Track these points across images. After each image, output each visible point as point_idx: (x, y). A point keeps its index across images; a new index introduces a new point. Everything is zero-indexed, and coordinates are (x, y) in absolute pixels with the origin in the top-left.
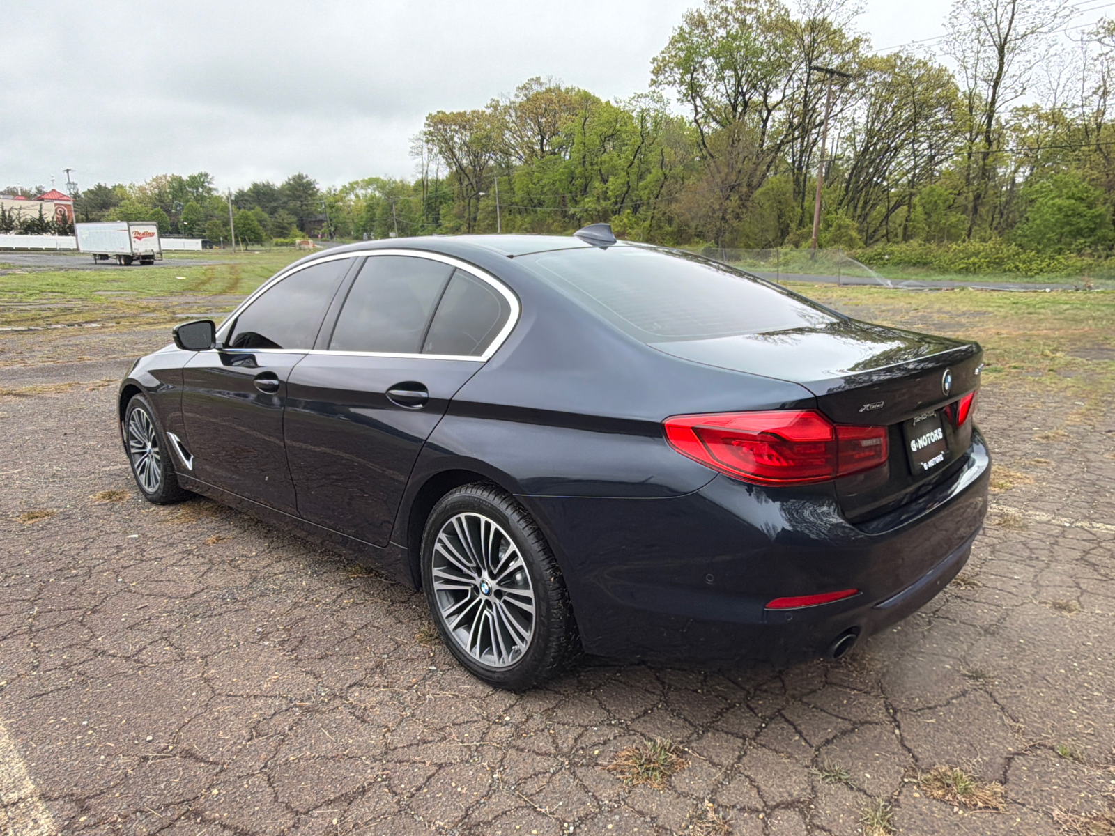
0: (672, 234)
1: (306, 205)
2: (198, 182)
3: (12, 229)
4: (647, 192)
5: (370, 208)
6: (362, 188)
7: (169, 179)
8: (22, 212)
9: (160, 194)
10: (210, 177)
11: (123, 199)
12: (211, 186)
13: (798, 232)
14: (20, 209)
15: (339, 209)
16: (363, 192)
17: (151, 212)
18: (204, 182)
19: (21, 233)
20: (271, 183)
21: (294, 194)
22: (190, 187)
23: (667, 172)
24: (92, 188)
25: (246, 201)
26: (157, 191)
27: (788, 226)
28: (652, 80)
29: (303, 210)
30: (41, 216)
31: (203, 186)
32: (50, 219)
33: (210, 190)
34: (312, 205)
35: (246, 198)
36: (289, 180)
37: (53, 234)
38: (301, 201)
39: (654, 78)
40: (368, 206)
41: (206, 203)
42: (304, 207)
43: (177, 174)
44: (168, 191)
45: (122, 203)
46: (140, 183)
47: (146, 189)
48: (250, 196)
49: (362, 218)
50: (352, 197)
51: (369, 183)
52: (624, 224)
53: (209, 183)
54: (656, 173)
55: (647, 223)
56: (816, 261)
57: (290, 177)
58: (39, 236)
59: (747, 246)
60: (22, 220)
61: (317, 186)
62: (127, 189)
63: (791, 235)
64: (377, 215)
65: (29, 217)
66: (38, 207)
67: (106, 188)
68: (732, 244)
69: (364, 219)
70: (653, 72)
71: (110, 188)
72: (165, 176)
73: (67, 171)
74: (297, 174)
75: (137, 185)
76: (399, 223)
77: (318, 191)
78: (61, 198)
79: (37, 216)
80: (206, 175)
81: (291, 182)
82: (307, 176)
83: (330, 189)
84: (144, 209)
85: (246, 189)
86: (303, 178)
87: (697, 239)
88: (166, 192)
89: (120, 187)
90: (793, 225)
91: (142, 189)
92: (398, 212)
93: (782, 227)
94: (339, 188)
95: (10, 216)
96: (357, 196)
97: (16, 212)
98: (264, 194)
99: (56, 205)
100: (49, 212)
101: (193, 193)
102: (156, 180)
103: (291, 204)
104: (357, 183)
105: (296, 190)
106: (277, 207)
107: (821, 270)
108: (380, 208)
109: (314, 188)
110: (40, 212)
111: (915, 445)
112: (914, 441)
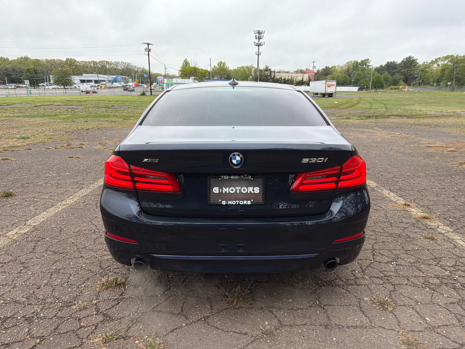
1: (410, 71)
2: (364, 63)
3: (293, 84)
5: (443, 70)
6: (442, 61)
7: (353, 62)
8: (297, 78)
9: (348, 69)
10: (369, 61)
11: (334, 71)
12: (369, 64)
14: (297, 77)
15: (427, 72)
16: (442, 63)
17: (343, 76)
18: (366, 63)
19: (295, 86)
20: (395, 61)
21: (405, 66)
22: (360, 65)
24: (324, 68)
25: (383, 70)
26: (347, 68)
29: (408, 73)
30: (303, 79)
31: (366, 65)
32: (305, 80)
33: (369, 66)
34: (413, 70)
35: (383, 68)
36: (404, 59)
37: (305, 86)
38: (408, 69)
40: (442, 69)
41: (366, 72)
42: (409, 72)
43: (356, 60)
44: (352, 67)
45: (333, 73)
46: (341, 65)
47: (343, 67)
48: (384, 68)
49: (438, 75)
50: (435, 65)
51: (446, 58)
53: (368, 63)
57: (405, 58)
58: (301, 87)
60: (297, 80)
61: (417, 61)
62: (337, 67)
64: (446, 74)
65: (299, 80)
66: (302, 76)
67: (329, 67)
69: (439, 76)
71: (330, 67)
72: (351, 61)
73: (314, 62)
74: (408, 56)
75: (340, 66)
76: (456, 77)
77: (418, 63)
78: (310, 72)
79: (301, 79)
80: (368, 60)
81: (405, 60)
82: (413, 57)
83: (424, 62)
84: (341, 75)
85: (383, 65)
86: (411, 58)
88: (351, 68)
89: (334, 67)
91: (342, 67)
92: (457, 72)
94: (429, 61)
95: (293, 80)
96: (438, 65)
97: (295, 78)
98: (391, 66)
99: (309, 75)
100: (306, 77)
101: (361, 68)
102: (348, 63)
103: (403, 70)
104: (440, 58)
105: (407, 64)
106: (395, 72)
108: (448, 70)
109: (416, 62)
110: (303, 78)
111: (218, 190)
112: (218, 188)
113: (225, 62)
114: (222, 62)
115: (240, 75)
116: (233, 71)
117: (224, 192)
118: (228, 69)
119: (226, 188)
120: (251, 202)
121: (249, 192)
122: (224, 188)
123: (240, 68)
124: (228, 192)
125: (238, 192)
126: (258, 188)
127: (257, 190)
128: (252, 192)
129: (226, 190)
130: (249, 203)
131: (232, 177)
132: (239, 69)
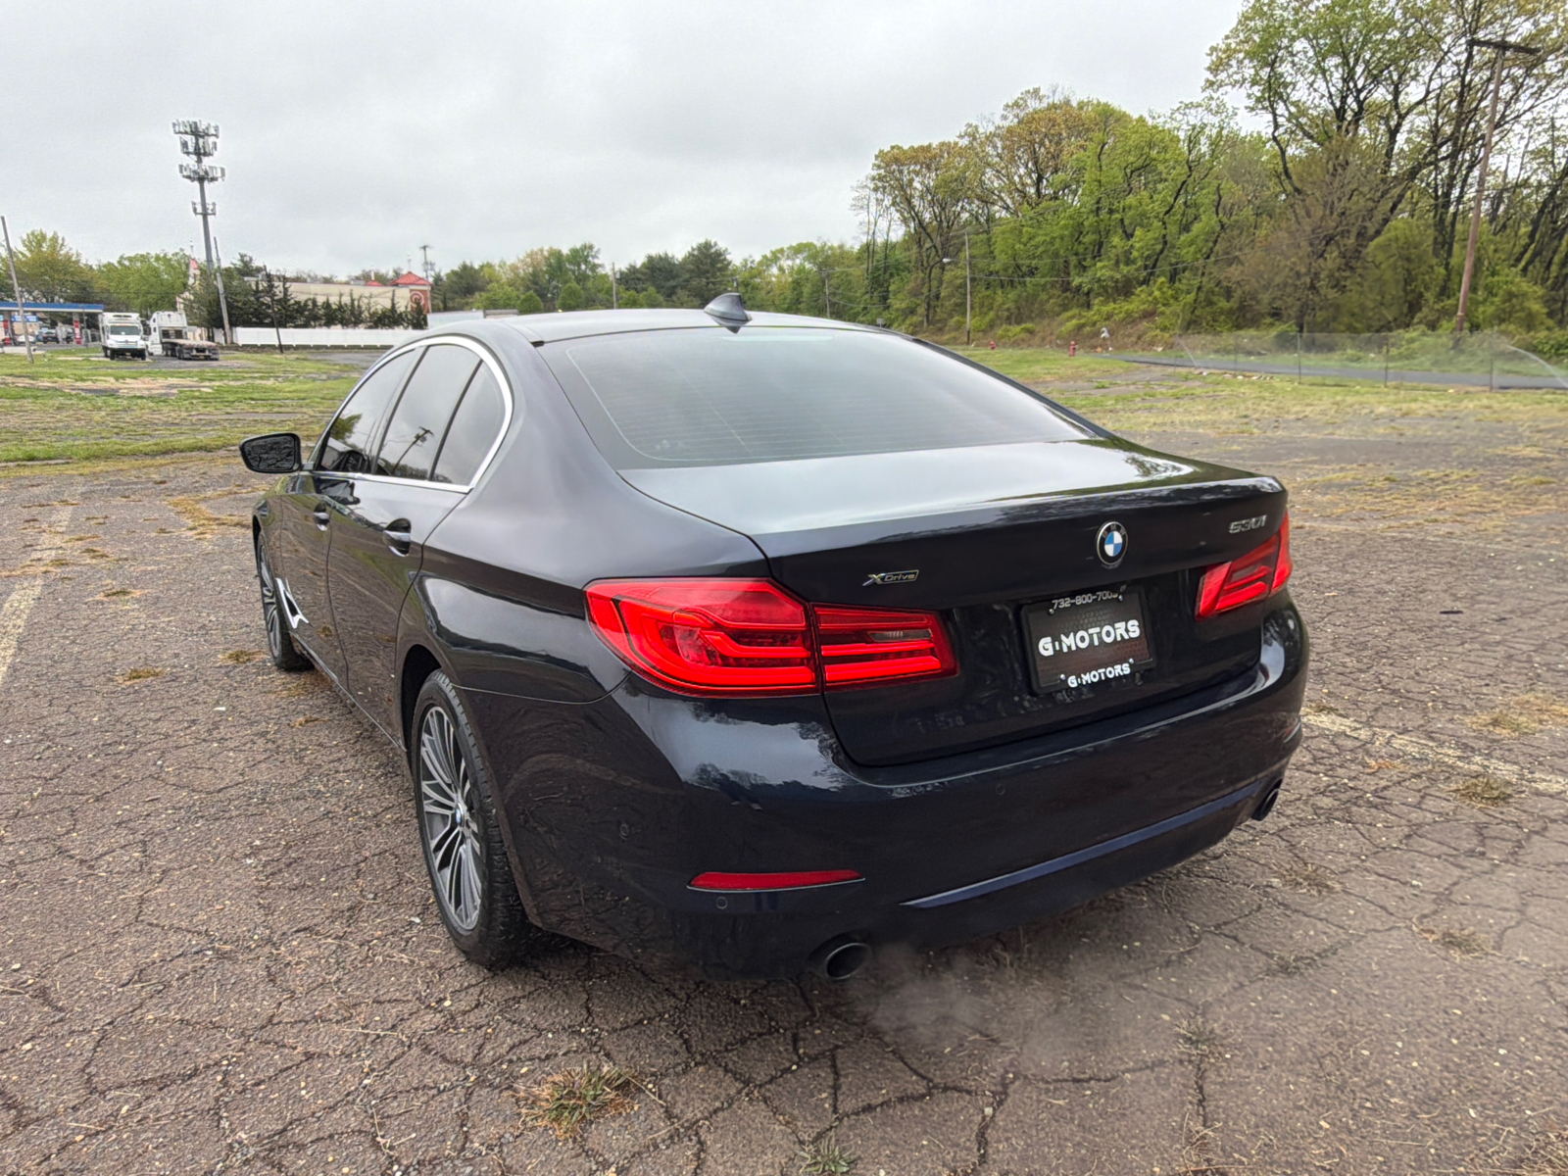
0: (1230, 312)
1: (713, 283)
2: (581, 255)
3: (362, 322)
4: (1192, 249)
5: (797, 284)
6: (788, 258)
7: (546, 254)
8: (372, 300)
9: (534, 274)
10: (595, 250)
11: (491, 281)
12: (596, 261)
13: (1437, 307)
14: (371, 297)
15: (755, 288)
16: (790, 263)
17: (522, 297)
18: (588, 256)
19: (370, 327)
20: (670, 255)
21: (698, 267)
22: (571, 263)
23: (1225, 220)
24: (456, 268)
25: (639, 279)
26: (531, 270)
27: (1421, 295)
28: (1207, 81)
29: (709, 290)
30: (393, 305)
31: (586, 262)
32: (402, 309)
33: (594, 267)
34: (721, 282)
35: (639, 276)
36: (693, 250)
37: (406, 328)
38: (707, 278)
39: (1211, 78)
40: (793, 282)
41: (589, 284)
42: (711, 286)
43: (556, 247)
44: (544, 269)
45: (489, 287)
46: (511, 260)
47: (517, 268)
48: (642, 273)
49: (785, 299)
50: (774, 270)
51: (798, 250)
52: (1155, 298)
53: (594, 257)
54: (1207, 221)
55: (1191, 297)
56: (1462, 352)
57: (695, 246)
58: (390, 331)
59: (1351, 329)
60: (372, 310)
61: (729, 257)
62: (497, 268)
63: (1425, 310)
64: (805, 294)
65: (379, 307)
66: (390, 294)
67: (472, 268)
68: (1325, 327)
69: (788, 301)
70: (1209, 69)
71: (476, 267)
72: (542, 251)
73: (425, 248)
74: (702, 241)
75: (508, 263)
76: (833, 304)
77: (729, 263)
78: (418, 281)
79: (388, 305)
80: (591, 247)
81: (696, 253)
82: (716, 244)
83: (746, 261)
84: (515, 293)
85: (638, 265)
86: (711, 247)
87: (1268, 320)
88: (541, 270)
89: (489, 265)
90: (1429, 296)
91: (514, 268)
92: (832, 290)
93: (1409, 298)
94: (758, 258)
95: (359, 306)
96: (781, 269)
97: (366, 301)
98: (660, 270)
99: (411, 291)
100: (403, 300)
101: (574, 272)
102: (531, 255)
103: (694, 283)
104: (781, 251)
105: (701, 263)
106: (674, 287)
107: (1470, 365)
108: (809, 285)
109: (725, 259)
110: (393, 300)
111: (1050, 646)
112: (1049, 639)
113: (60, 235)
114: (44, 237)
115: (133, 287)
116: (99, 270)
117: (1065, 650)
118: (78, 262)
119: (1067, 637)
120: (1131, 666)
121: (1119, 639)
122: (1063, 637)
123: (130, 259)
124: (1074, 648)
125: (1096, 643)
126: (1135, 622)
127: (1133, 628)
128: (1126, 637)
129: (1069, 642)
130: (1126, 669)
131: (1079, 601)
132: (127, 263)
